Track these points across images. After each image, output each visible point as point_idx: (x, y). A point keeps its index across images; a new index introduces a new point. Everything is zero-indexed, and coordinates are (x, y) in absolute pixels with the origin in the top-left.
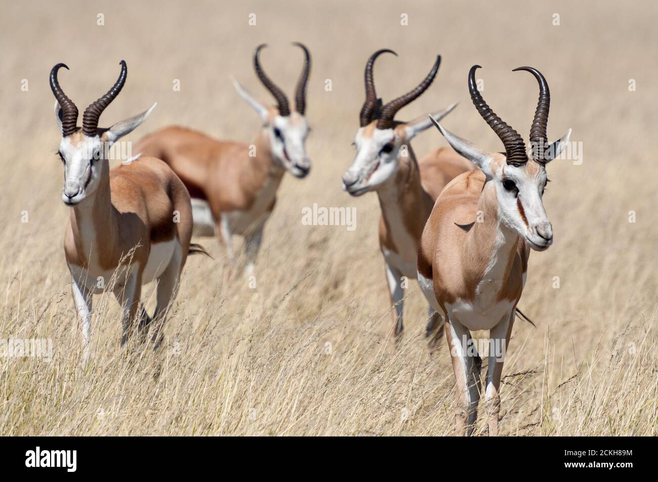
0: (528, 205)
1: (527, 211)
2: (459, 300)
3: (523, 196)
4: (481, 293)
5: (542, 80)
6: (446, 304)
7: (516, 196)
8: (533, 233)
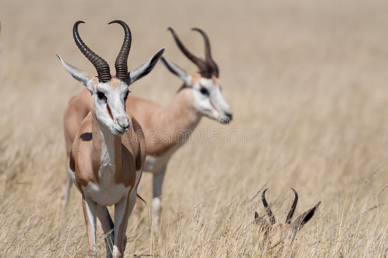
0: (113, 107)
1: (113, 110)
2: (90, 183)
3: (110, 101)
4: (102, 176)
5: (127, 28)
6: (83, 187)
7: (106, 102)
8: (116, 123)
